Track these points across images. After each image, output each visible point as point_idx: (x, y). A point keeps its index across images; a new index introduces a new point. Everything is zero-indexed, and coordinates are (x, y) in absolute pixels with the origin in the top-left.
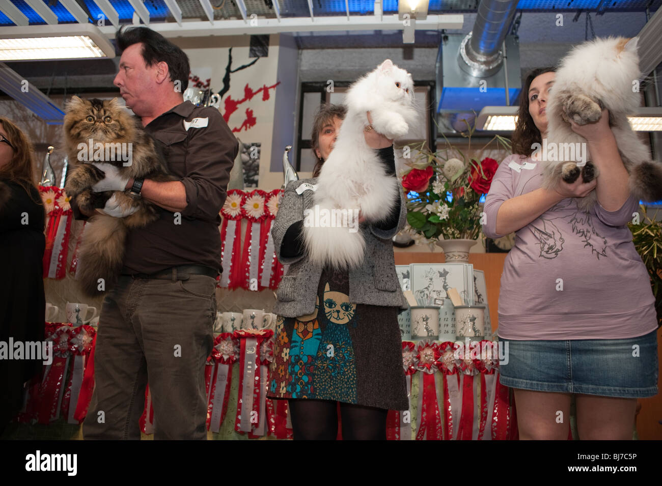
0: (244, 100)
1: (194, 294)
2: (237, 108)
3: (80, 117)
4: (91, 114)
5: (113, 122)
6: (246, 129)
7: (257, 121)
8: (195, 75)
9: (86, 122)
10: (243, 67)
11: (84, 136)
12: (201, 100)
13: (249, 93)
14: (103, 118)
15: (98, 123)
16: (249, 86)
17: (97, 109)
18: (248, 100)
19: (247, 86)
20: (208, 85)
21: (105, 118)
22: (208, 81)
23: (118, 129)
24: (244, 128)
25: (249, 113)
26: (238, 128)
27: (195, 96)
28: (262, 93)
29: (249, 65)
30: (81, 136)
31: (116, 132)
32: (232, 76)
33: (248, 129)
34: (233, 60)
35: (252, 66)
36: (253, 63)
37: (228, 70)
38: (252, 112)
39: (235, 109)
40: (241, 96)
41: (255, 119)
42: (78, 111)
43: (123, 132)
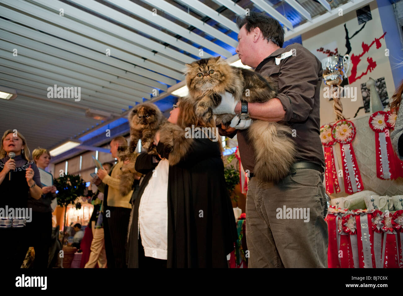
0: (363, 54)
1: (302, 185)
2: (360, 60)
3: (193, 76)
4: (200, 72)
5: (215, 73)
6: (371, 71)
7: (377, 63)
8: (327, 49)
9: (198, 77)
10: (357, 33)
11: (198, 87)
12: (337, 62)
13: (366, 48)
14: (208, 73)
15: (205, 77)
16: (365, 43)
17: (203, 67)
18: (366, 52)
19: (363, 43)
20: (337, 52)
21: (209, 72)
22: (336, 50)
23: (219, 77)
24: (369, 71)
25: (370, 60)
26: (365, 72)
27: (333, 61)
28: (375, 44)
29: (361, 30)
30: (196, 87)
31: (218, 79)
32: (350, 41)
33: (372, 71)
34: (349, 31)
35: (363, 30)
36: (363, 27)
37: (347, 38)
38: (371, 59)
39: (359, 61)
40: (361, 51)
41: (375, 63)
42: (191, 73)
43: (223, 78)
